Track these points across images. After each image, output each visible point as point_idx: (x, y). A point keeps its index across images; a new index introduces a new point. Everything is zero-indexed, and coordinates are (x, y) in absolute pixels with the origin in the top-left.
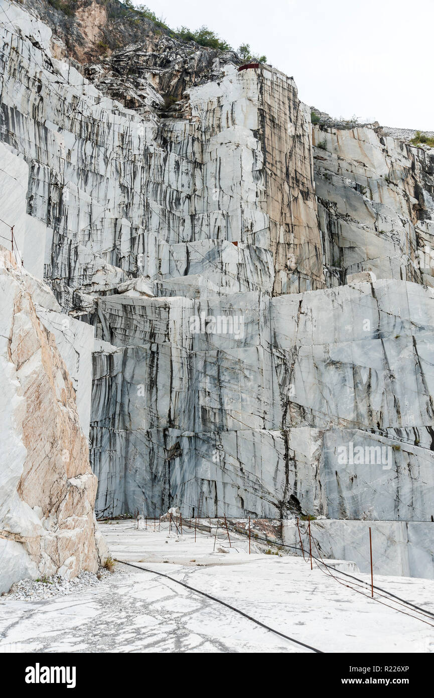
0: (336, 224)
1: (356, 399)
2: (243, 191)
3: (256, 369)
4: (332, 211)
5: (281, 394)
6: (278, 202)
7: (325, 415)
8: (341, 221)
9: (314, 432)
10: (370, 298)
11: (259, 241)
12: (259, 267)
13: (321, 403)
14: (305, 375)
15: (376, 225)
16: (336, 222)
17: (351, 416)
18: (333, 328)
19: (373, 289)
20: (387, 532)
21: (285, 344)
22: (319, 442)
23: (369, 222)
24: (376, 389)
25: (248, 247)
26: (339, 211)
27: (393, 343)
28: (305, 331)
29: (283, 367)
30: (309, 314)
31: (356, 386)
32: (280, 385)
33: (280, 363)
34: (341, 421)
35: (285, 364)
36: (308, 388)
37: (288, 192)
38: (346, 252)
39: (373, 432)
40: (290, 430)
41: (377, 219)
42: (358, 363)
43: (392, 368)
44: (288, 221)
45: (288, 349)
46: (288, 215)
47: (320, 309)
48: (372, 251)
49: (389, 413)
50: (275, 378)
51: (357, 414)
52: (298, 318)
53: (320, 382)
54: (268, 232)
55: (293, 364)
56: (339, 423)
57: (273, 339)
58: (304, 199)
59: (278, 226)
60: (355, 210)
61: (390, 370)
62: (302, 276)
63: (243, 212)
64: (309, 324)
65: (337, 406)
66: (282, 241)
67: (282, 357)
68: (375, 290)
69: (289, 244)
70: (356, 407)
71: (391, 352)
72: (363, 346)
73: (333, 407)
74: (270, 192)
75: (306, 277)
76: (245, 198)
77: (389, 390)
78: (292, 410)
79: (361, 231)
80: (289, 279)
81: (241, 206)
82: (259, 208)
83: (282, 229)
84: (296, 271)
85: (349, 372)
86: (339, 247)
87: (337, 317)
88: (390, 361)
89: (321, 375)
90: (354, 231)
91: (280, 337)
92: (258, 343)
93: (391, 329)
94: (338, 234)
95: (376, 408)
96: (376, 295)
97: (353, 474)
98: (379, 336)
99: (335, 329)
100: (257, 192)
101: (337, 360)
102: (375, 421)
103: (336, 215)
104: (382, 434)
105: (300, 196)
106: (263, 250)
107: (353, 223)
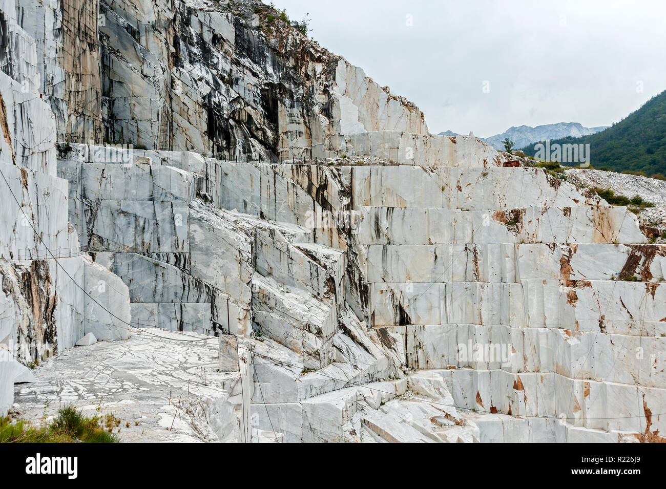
0: (108, 58)
1: (135, 235)
2: (46, 49)
3: (74, 214)
4: (105, 44)
5: (88, 228)
6: (71, 55)
7: (116, 243)
8: (113, 56)
9: (110, 254)
10: (149, 175)
11: (57, 92)
12: (57, 115)
13: (113, 236)
14: (104, 218)
15: (142, 69)
16: (108, 56)
17: (132, 245)
18: (124, 190)
19: (151, 170)
20: (150, 309)
21: (92, 197)
22: (113, 261)
23: (136, 64)
24: (148, 230)
25: (50, 98)
26: (111, 44)
27: (159, 204)
28: (105, 190)
29: (90, 211)
30: (109, 179)
31: (136, 228)
32: (87, 223)
33: (88, 209)
34: (125, 247)
35: (91, 210)
36: (106, 226)
37: (79, 46)
38: (116, 85)
39: (144, 255)
40: (96, 254)
41: (143, 63)
42: (138, 214)
43: (158, 219)
44: (78, 72)
45: (94, 201)
46: (78, 66)
47: (116, 177)
48: (137, 90)
49: (154, 244)
50: (84, 218)
51: (135, 244)
52: (101, 180)
53: (114, 223)
54: (64, 84)
55: (97, 210)
56: (124, 249)
57: (83, 192)
58: (90, 51)
59: (71, 77)
60: (126, 50)
61: (156, 220)
62: (86, 118)
63: (45, 67)
64: (108, 185)
65: (123, 238)
66: (73, 90)
67: (89, 205)
68: (152, 171)
69: (78, 92)
70: (135, 240)
71: (158, 210)
72: (142, 204)
73: (121, 239)
74: (66, 48)
75: (89, 118)
76: (47, 55)
77: (155, 231)
78: (95, 239)
79: (129, 70)
80: (77, 121)
81: (44, 62)
82: (58, 63)
83: (74, 79)
84: (83, 114)
85: (133, 219)
86: (109, 78)
87: (127, 184)
88: (157, 215)
89: (115, 219)
90: (123, 69)
91: (88, 190)
92: (75, 197)
93: (159, 196)
94: (109, 67)
95: (147, 241)
96: (153, 174)
97: (131, 278)
98: (152, 199)
99: (125, 191)
100: (56, 49)
101: (126, 211)
102: (146, 248)
103: (109, 49)
104: (149, 256)
105: (88, 48)
106: (60, 100)
107: (123, 62)
